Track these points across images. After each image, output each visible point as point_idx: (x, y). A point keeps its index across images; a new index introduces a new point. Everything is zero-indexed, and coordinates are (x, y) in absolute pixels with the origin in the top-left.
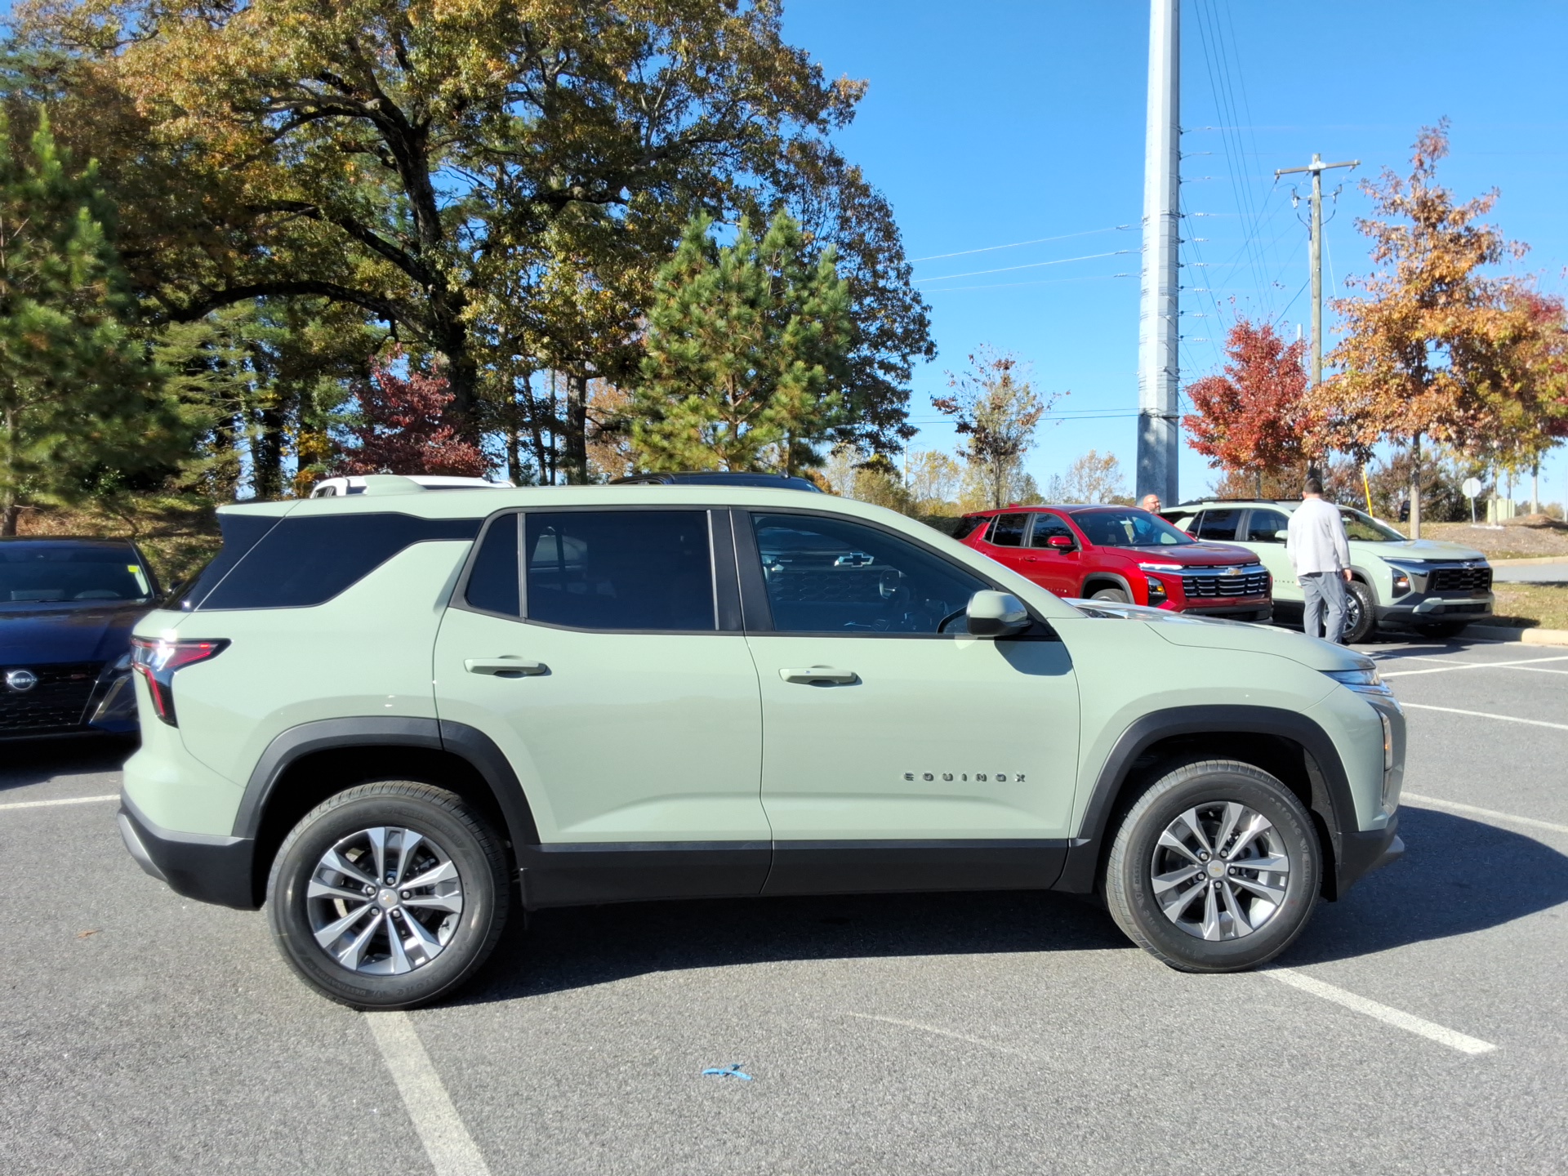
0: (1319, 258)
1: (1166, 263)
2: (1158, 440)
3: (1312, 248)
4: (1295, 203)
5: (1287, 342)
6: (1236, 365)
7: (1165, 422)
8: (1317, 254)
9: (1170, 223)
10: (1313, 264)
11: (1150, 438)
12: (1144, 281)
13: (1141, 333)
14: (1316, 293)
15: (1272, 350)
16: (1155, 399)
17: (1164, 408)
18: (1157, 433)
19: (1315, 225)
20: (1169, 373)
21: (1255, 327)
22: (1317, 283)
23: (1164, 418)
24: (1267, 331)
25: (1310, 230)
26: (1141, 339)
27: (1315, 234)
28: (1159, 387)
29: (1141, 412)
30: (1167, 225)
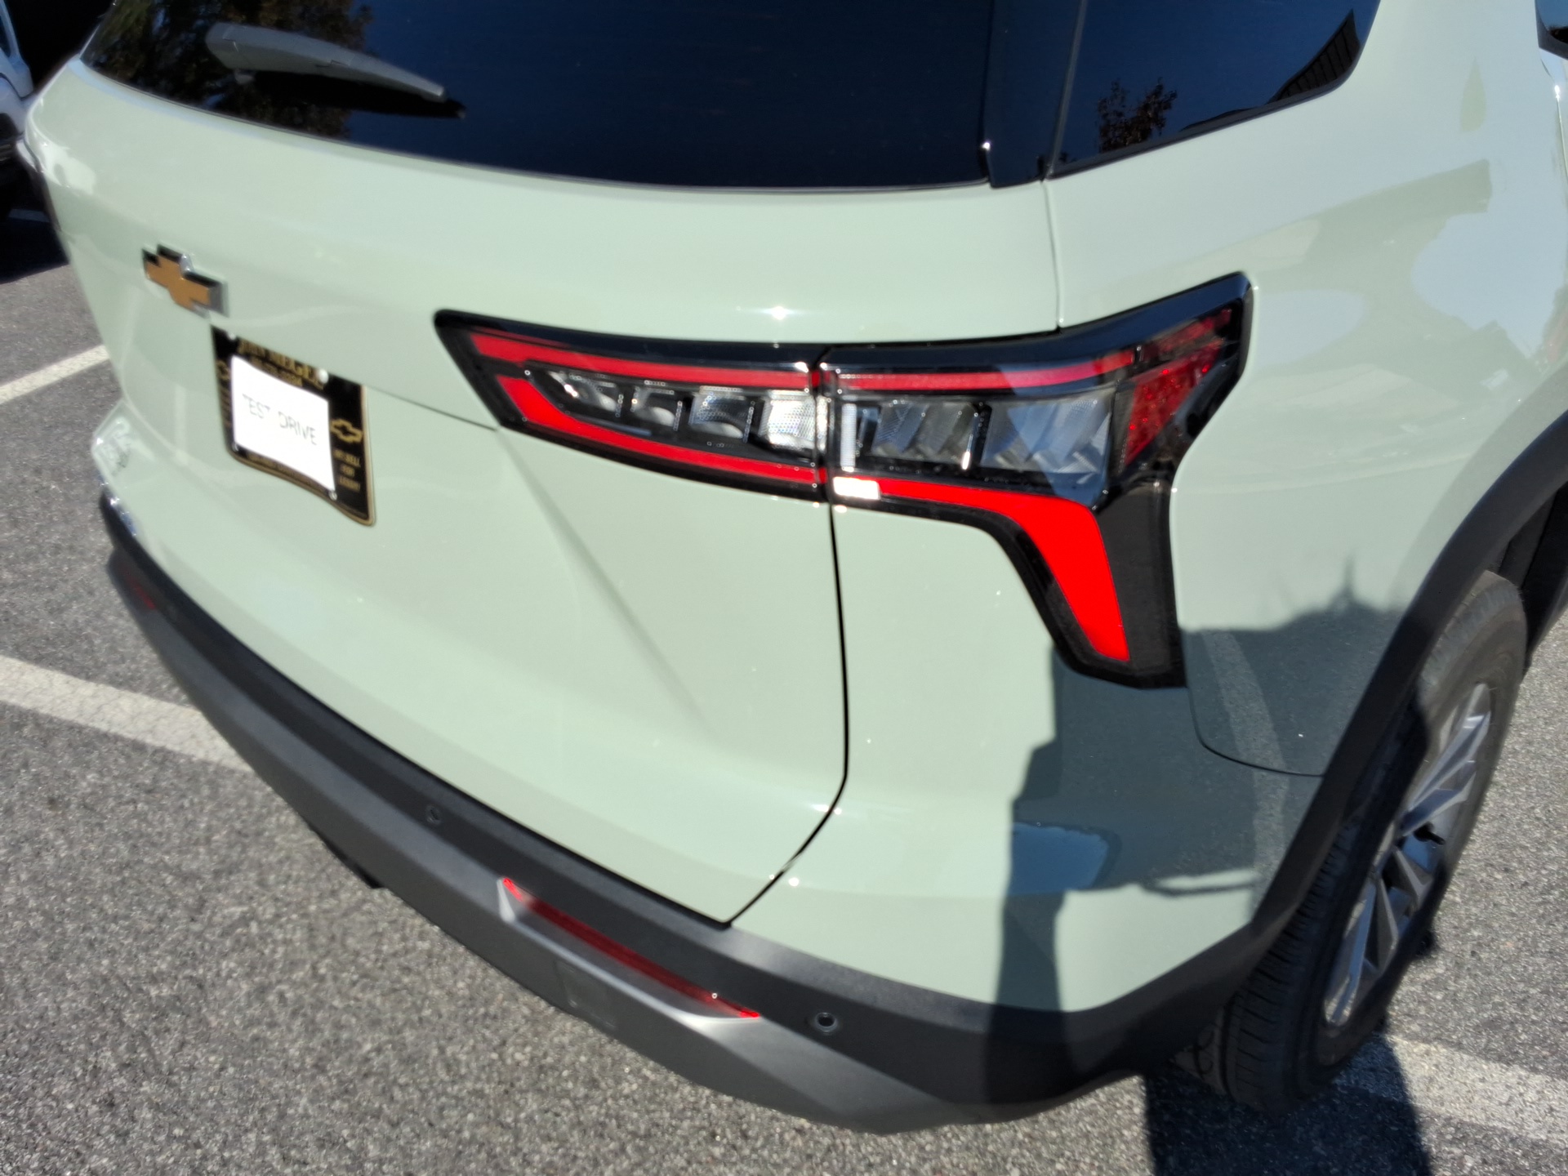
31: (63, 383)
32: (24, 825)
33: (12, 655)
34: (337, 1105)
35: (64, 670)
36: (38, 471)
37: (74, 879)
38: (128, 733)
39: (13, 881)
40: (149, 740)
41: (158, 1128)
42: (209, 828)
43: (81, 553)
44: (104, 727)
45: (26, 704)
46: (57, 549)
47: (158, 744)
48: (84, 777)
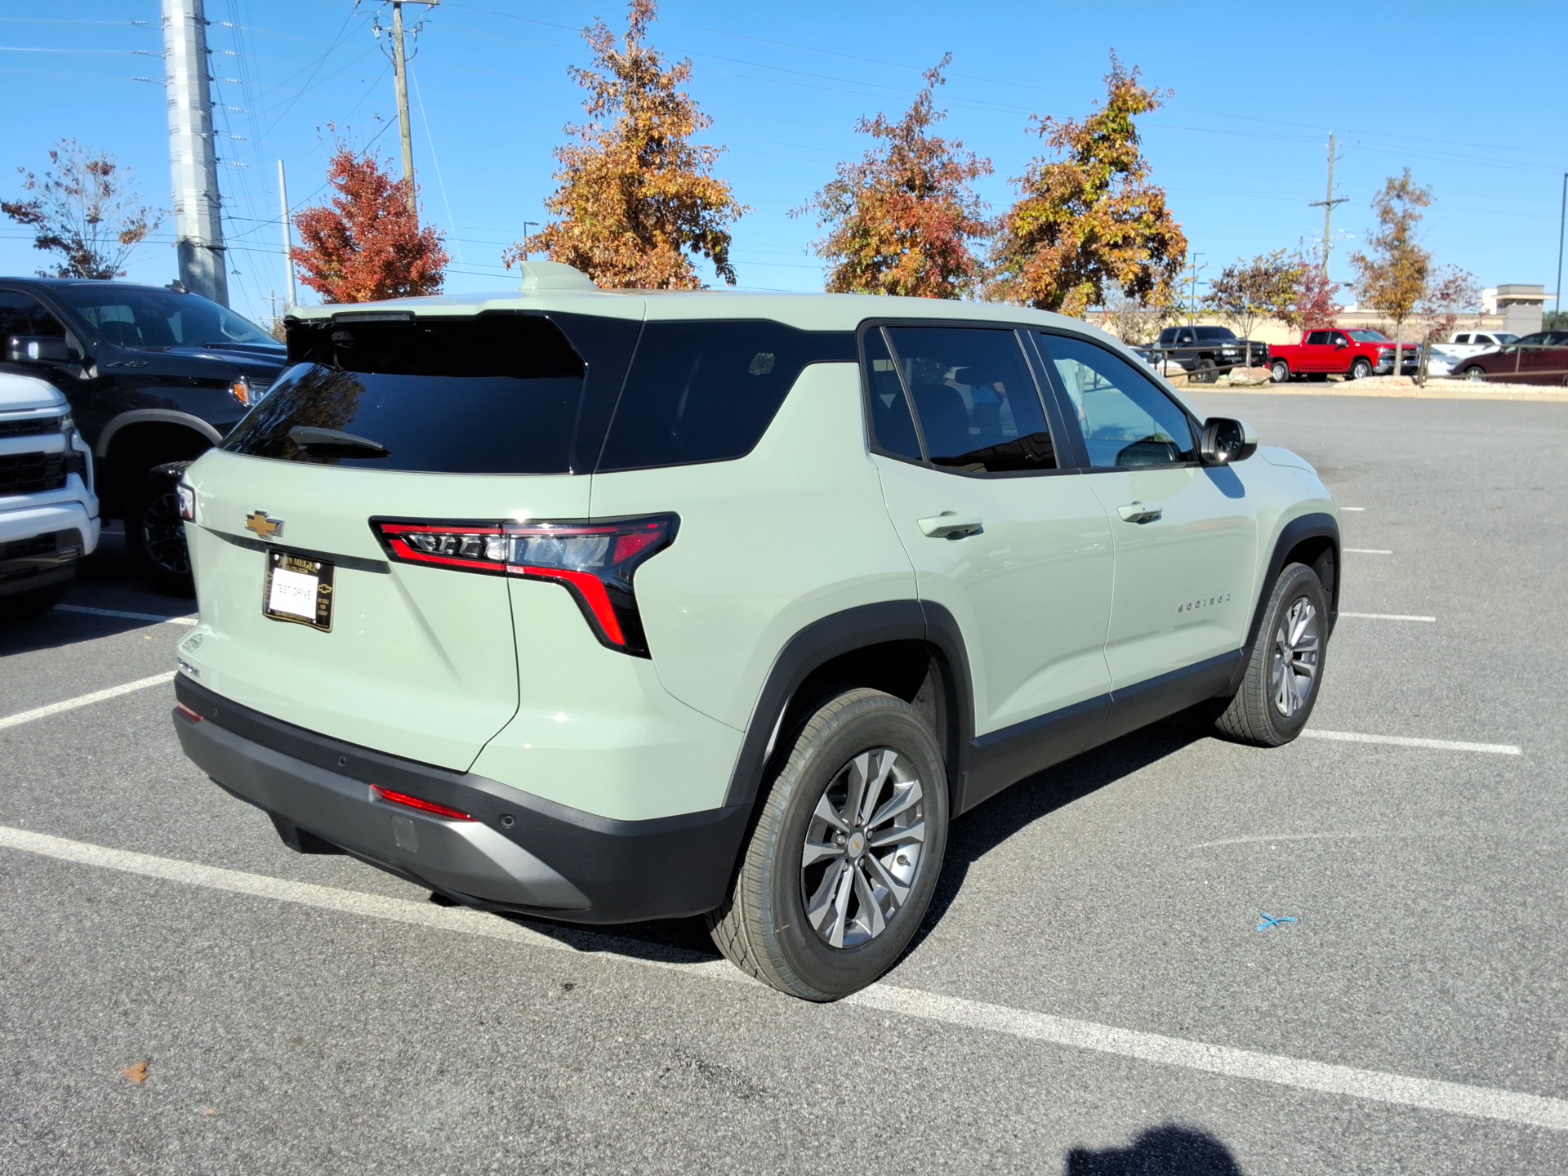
0: (406, 95)
1: (195, 73)
2: (205, 273)
3: (398, 85)
4: (377, 33)
5: (394, 179)
6: (343, 197)
7: (210, 253)
8: (404, 92)
9: (196, 28)
10: (400, 101)
11: (196, 270)
12: (170, 90)
13: (172, 150)
14: (406, 133)
15: (380, 185)
16: (197, 227)
17: (208, 238)
18: (203, 265)
19: (399, 60)
20: (210, 199)
21: (359, 160)
22: (406, 121)
23: (211, 248)
24: (371, 166)
25: (395, 65)
26: (173, 156)
27: (400, 70)
28: (200, 212)
29: (181, 239)
30: (192, 30)
31: (96, 704)
32: (71, 909)
33: (62, 837)
34: (261, 1014)
35: (97, 844)
36: (78, 749)
37: (103, 931)
38: (141, 871)
39: (64, 931)
40: (153, 874)
41: (153, 1022)
42: (191, 911)
43: (110, 790)
44: (124, 869)
45: (72, 859)
46: (93, 788)
47: (159, 876)
48: (110, 890)
